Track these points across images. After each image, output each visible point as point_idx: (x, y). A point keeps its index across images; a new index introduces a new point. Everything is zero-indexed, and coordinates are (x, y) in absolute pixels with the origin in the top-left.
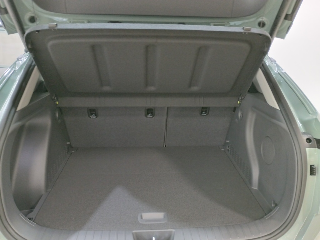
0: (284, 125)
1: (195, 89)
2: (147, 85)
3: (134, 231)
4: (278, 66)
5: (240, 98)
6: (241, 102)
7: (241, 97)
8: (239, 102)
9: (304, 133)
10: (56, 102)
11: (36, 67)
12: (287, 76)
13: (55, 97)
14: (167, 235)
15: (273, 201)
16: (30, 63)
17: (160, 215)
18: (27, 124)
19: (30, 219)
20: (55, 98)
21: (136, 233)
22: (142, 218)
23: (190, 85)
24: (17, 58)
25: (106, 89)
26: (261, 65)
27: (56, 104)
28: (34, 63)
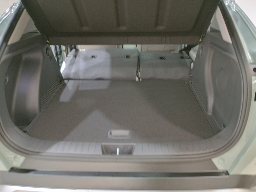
0: (234, 57)
1: (161, 28)
2: (119, 25)
3: (104, 144)
4: (236, 5)
5: (202, 36)
6: (202, 39)
7: (202, 35)
8: (200, 40)
9: (253, 64)
10: (47, 41)
11: (25, 10)
12: (243, 13)
13: (45, 36)
14: (129, 148)
15: (223, 125)
16: (20, 6)
18: (24, 57)
19: (25, 132)
20: (46, 38)
21: (105, 146)
22: (111, 133)
23: (156, 25)
24: (13, 3)
25: (86, 29)
26: (219, 2)
27: (47, 42)
28: (23, 6)
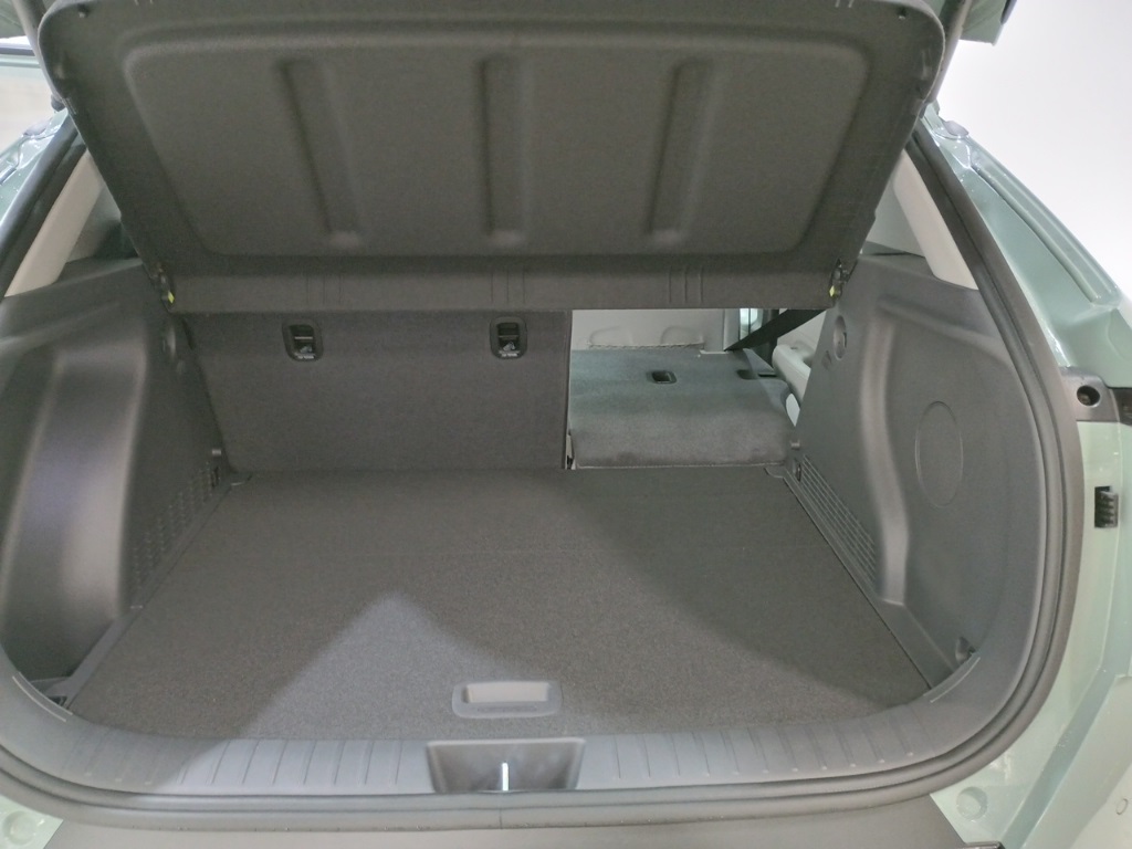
0: (993, 343)
1: (668, 238)
2: (490, 225)
3: (433, 744)
4: (974, 146)
5: (838, 274)
6: (839, 288)
7: (841, 270)
8: (832, 292)
9: (1071, 371)
10: (167, 294)
11: (87, 154)
12: (1008, 178)
13: (160, 275)
14: (555, 758)
15: (958, 643)
16: (66, 137)
17: (534, 691)
18: (63, 362)
19: (57, 700)
20: (164, 280)
21: (439, 750)
22: (465, 698)
23: (650, 225)
24: (24, 131)
25: (345, 240)
26: (910, 137)
27: (169, 301)
28: (79, 140)
